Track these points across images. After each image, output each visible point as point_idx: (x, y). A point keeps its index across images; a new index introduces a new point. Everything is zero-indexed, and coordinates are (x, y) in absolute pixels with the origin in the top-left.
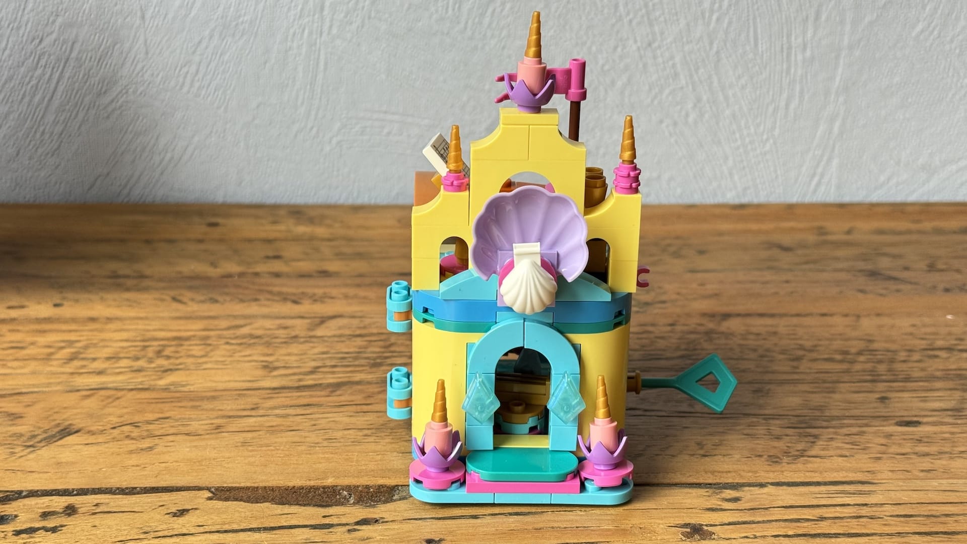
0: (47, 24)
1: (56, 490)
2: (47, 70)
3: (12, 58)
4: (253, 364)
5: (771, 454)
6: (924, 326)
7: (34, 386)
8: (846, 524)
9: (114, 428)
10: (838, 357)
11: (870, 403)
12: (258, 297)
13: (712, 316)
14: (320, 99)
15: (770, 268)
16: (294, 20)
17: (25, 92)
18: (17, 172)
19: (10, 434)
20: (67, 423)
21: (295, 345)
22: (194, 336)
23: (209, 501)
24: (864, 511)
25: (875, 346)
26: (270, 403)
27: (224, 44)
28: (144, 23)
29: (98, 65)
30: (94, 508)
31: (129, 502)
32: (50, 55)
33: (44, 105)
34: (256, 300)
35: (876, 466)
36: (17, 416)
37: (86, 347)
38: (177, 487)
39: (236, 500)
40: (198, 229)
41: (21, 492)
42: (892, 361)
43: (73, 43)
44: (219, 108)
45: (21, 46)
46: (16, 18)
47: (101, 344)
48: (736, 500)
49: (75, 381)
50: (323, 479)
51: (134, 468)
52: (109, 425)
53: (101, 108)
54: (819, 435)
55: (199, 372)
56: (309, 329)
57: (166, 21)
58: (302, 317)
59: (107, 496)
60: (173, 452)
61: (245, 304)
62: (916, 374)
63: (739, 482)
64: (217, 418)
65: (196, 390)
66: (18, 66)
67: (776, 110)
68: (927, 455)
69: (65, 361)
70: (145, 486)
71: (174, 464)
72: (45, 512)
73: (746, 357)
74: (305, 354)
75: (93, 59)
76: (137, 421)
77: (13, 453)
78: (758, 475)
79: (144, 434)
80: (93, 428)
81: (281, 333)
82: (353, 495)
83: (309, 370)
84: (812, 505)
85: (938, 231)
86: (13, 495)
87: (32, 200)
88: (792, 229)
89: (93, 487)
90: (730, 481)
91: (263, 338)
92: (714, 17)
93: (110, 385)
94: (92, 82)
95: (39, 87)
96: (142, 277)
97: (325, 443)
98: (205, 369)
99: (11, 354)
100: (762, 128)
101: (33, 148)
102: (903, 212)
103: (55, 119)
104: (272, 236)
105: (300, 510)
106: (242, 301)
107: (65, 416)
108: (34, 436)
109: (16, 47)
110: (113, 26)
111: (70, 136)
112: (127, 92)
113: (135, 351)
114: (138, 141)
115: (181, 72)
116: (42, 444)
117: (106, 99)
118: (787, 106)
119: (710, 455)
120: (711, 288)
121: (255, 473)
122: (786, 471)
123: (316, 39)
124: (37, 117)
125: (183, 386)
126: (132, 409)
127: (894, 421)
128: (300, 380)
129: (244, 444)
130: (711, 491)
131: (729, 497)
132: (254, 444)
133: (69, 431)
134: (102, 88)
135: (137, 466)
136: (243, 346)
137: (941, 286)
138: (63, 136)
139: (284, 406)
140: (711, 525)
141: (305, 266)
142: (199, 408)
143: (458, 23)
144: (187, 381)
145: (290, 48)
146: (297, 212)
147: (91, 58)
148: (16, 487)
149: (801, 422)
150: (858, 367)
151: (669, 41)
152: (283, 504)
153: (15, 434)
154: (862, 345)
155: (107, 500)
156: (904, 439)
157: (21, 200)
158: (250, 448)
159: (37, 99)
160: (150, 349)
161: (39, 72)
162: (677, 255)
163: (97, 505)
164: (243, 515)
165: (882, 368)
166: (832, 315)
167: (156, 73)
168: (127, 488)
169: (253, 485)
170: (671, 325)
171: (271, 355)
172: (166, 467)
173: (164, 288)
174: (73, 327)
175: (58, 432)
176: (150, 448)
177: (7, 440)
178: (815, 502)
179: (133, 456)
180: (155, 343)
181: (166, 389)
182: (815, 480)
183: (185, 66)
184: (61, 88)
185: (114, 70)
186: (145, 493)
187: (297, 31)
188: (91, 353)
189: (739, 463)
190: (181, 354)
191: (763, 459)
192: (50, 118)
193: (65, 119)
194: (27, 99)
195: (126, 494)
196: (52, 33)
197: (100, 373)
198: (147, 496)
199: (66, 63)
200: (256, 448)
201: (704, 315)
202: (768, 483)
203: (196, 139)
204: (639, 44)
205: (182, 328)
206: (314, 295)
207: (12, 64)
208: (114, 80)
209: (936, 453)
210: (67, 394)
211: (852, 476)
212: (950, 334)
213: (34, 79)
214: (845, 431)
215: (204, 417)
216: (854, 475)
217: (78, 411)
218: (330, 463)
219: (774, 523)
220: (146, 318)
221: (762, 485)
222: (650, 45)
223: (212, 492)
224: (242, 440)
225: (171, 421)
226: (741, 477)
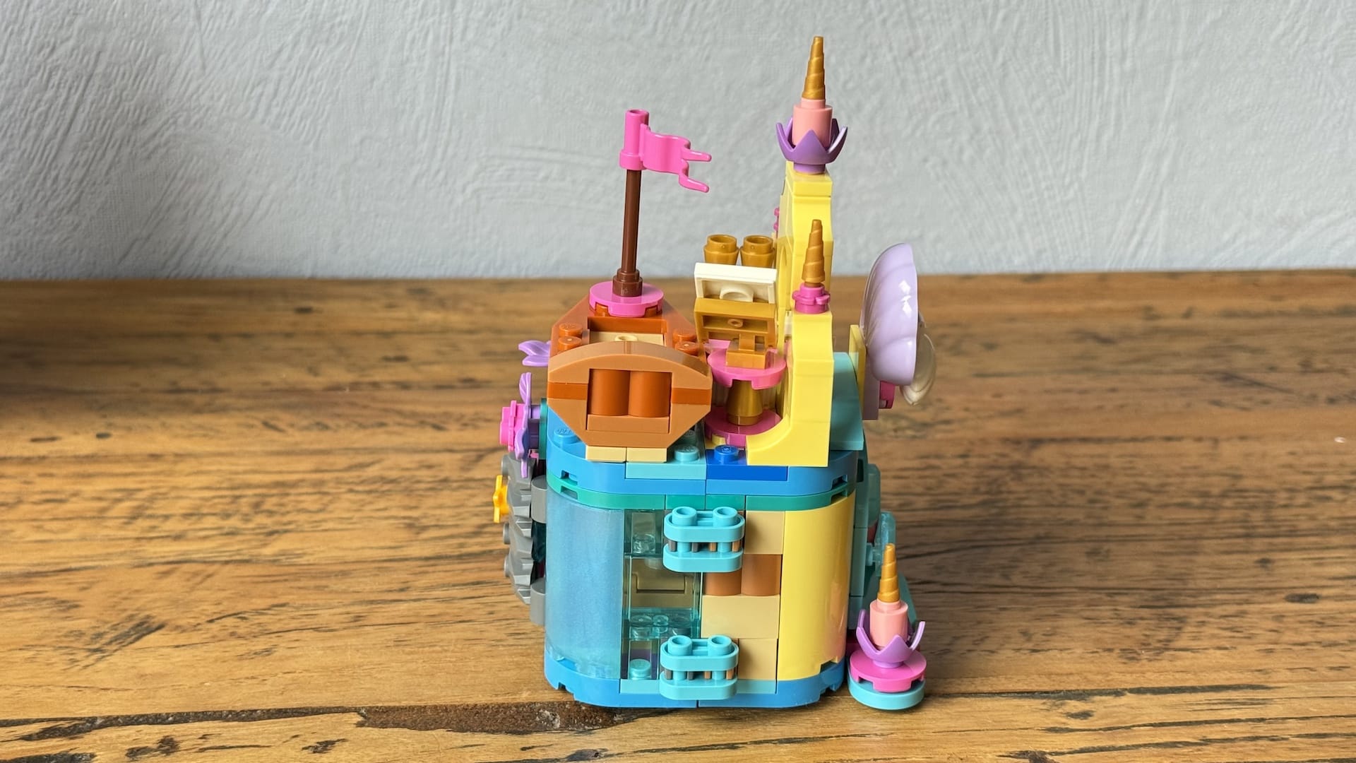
0: (61, 27)
1: (142, 716)
2: (61, 90)
3: (11, 74)
4: (392, 521)
5: (1124, 647)
6: (1308, 453)
7: (86, 558)
8: (1241, 749)
9: (211, 621)
10: (1196, 501)
11: (1247, 568)
12: (384, 420)
13: (1017, 442)
14: (450, 130)
15: (1086, 370)
16: (413, 20)
17: (30, 121)
18: (17, 235)
19: (64, 632)
20: (142, 615)
21: (446, 492)
22: (302, 481)
23: (359, 728)
24: (1262, 730)
25: (1246, 483)
26: (423, 581)
27: (314, 52)
28: (200, 24)
29: (133, 84)
30: (201, 741)
31: (249, 731)
32: (65, 70)
33: (57, 141)
34: (382, 425)
35: (1267, 663)
36: (72, 604)
37: (152, 499)
38: (313, 709)
39: (397, 725)
40: (284, 318)
41: (94, 719)
42: (1269, 506)
43: (99, 54)
44: (306, 143)
45: (24, 57)
46: (17, 18)
47: (173, 494)
48: (1085, 715)
49: (143, 550)
50: (514, 694)
51: (250, 682)
52: (203, 617)
53: (138, 144)
54: (1185, 617)
55: (317, 534)
56: (463, 469)
57: (231, 22)
58: (451, 451)
59: (217, 723)
60: (301, 656)
61: (368, 431)
62: (1304, 525)
63: (1087, 688)
64: (353, 604)
65: (316, 562)
66: (20, 85)
67: (1083, 143)
68: (1334, 644)
69: (125, 520)
70: (269, 708)
71: (305, 674)
72: (133, 749)
73: (1070, 502)
74: (462, 506)
75: (127, 75)
76: (239, 611)
77: (73, 661)
78: (1110, 678)
79: (256, 631)
80: (181, 622)
81: (423, 474)
82: (558, 716)
83: (470, 530)
84: (1190, 722)
85: (1309, 313)
86: (83, 724)
87: (40, 275)
88: (1109, 311)
89: (196, 710)
90: (1074, 687)
91: (399, 483)
92: (1000, 15)
93: (195, 556)
94: (126, 108)
95: (50, 115)
96: (215, 390)
97: (511, 641)
98: (326, 530)
99: (46, 511)
100: (1063, 168)
101: (41, 201)
102: (1256, 285)
103: (73, 160)
104: (390, 326)
105: (488, 739)
106: (362, 426)
107: (138, 605)
108: (100, 635)
109: (17, 59)
110: (155, 29)
111: (94, 184)
112: (175, 123)
113: (223, 504)
114: (192, 190)
115: (253, 94)
116: (114, 647)
117: (145, 133)
118: (1099, 137)
119: (1043, 650)
120: (1011, 400)
121: (419, 685)
122: (1149, 671)
123: (444, 47)
124: (47, 158)
125: (299, 556)
126: (233, 591)
127: (1283, 596)
128: (461, 545)
129: (399, 642)
130: (1049, 702)
131: (1074, 711)
132: (412, 642)
133: (148, 627)
134: (139, 116)
135: (253, 678)
136: (373, 495)
137: (1323, 395)
138: (85, 183)
139: (444, 585)
140: (1057, 754)
141: (441, 372)
142: (326, 589)
143: (644, 24)
144: (302, 549)
145: (408, 59)
146: (420, 290)
147: (124, 74)
148: (86, 712)
149: (1158, 599)
150: (1225, 515)
151: (937, 47)
152: (462, 730)
153: (71, 632)
154: (1225, 483)
155: (218, 730)
156: (1301, 622)
157: (24, 275)
158: (407, 649)
159: (48, 131)
160: (244, 500)
161: (50, 94)
162: (956, 350)
163: (204, 737)
164: (410, 748)
165: (1257, 516)
166: (1180, 439)
167: (216, 95)
168: (243, 711)
169: (419, 703)
170: (963, 456)
171: (416, 508)
172: (293, 679)
173: (249, 408)
174: (130, 468)
175: (133, 628)
176: (267, 650)
177: (61, 642)
178: (1193, 717)
179: (246, 663)
180: (250, 492)
181: (275, 561)
182: (1188, 684)
183: (259, 84)
184: (81, 117)
185: (157, 91)
186: (269, 718)
187: (418, 36)
188: (160, 507)
189: (1083, 661)
190: (289, 508)
191: (1114, 654)
192: (66, 158)
193: (87, 160)
194: (33, 132)
195: (243, 720)
196: (68, 39)
197: (178, 537)
198: (273, 723)
199: (88, 81)
200: (416, 649)
201: (1005, 441)
202: (1126, 689)
203: (273, 188)
204: (896, 52)
205: (284, 468)
206: (462, 416)
207: (11, 83)
208: (157, 104)
209: (1346, 642)
210: (136, 570)
211: (1238, 678)
212: (1342, 465)
213: (42, 103)
214: (1218, 610)
215: (335, 602)
216: (1241, 676)
217: (156, 595)
218: (522, 669)
219: (1142, 749)
220: (231, 454)
221: (1117, 693)
222: (910, 54)
223: (362, 715)
224: (393, 637)
225: (290, 610)
226: (1089, 681)
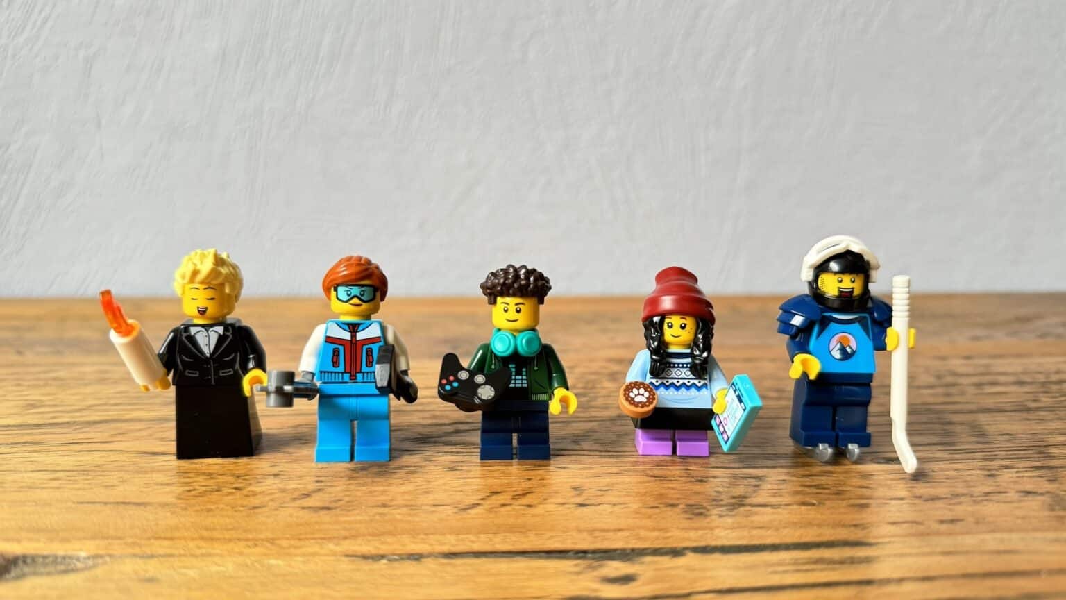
5: (691, 503)
35: (863, 517)
48: (627, 579)
54: (764, 476)
63: (637, 546)
78: (669, 535)
90: (619, 545)
122: (718, 527)
130: (583, 563)
131: (614, 574)
149: (735, 461)
178: (775, 580)
182: (769, 541)
189: (638, 516)
191: (677, 510)
202: (688, 548)
209: (949, 496)
211: (828, 534)
216: (832, 531)
221: (676, 552)
226: (640, 539)
